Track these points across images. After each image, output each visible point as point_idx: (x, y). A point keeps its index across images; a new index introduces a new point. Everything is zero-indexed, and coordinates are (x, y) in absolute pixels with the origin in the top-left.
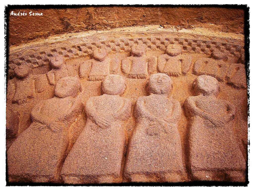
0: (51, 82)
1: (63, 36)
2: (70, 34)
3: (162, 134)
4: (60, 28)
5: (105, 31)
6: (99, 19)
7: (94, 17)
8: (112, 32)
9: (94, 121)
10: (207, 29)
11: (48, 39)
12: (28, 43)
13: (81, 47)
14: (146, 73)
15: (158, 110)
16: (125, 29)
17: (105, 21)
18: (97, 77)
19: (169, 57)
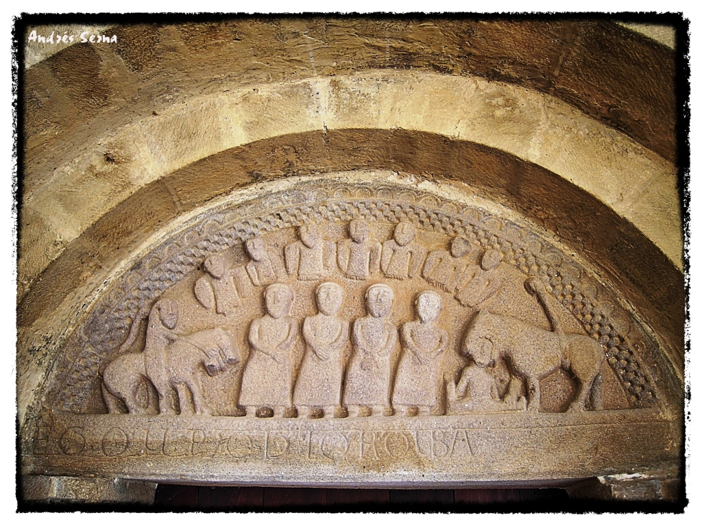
0: (254, 282)
1: (251, 189)
2: (260, 185)
3: (374, 368)
4: (248, 180)
5: (311, 177)
6: (303, 165)
7: (295, 164)
8: (322, 180)
9: (314, 352)
10: (458, 189)
11: (230, 196)
12: (205, 206)
13: (281, 214)
14: (367, 274)
15: (374, 340)
16: (341, 174)
17: (312, 167)
18: (309, 277)
19: (397, 247)
